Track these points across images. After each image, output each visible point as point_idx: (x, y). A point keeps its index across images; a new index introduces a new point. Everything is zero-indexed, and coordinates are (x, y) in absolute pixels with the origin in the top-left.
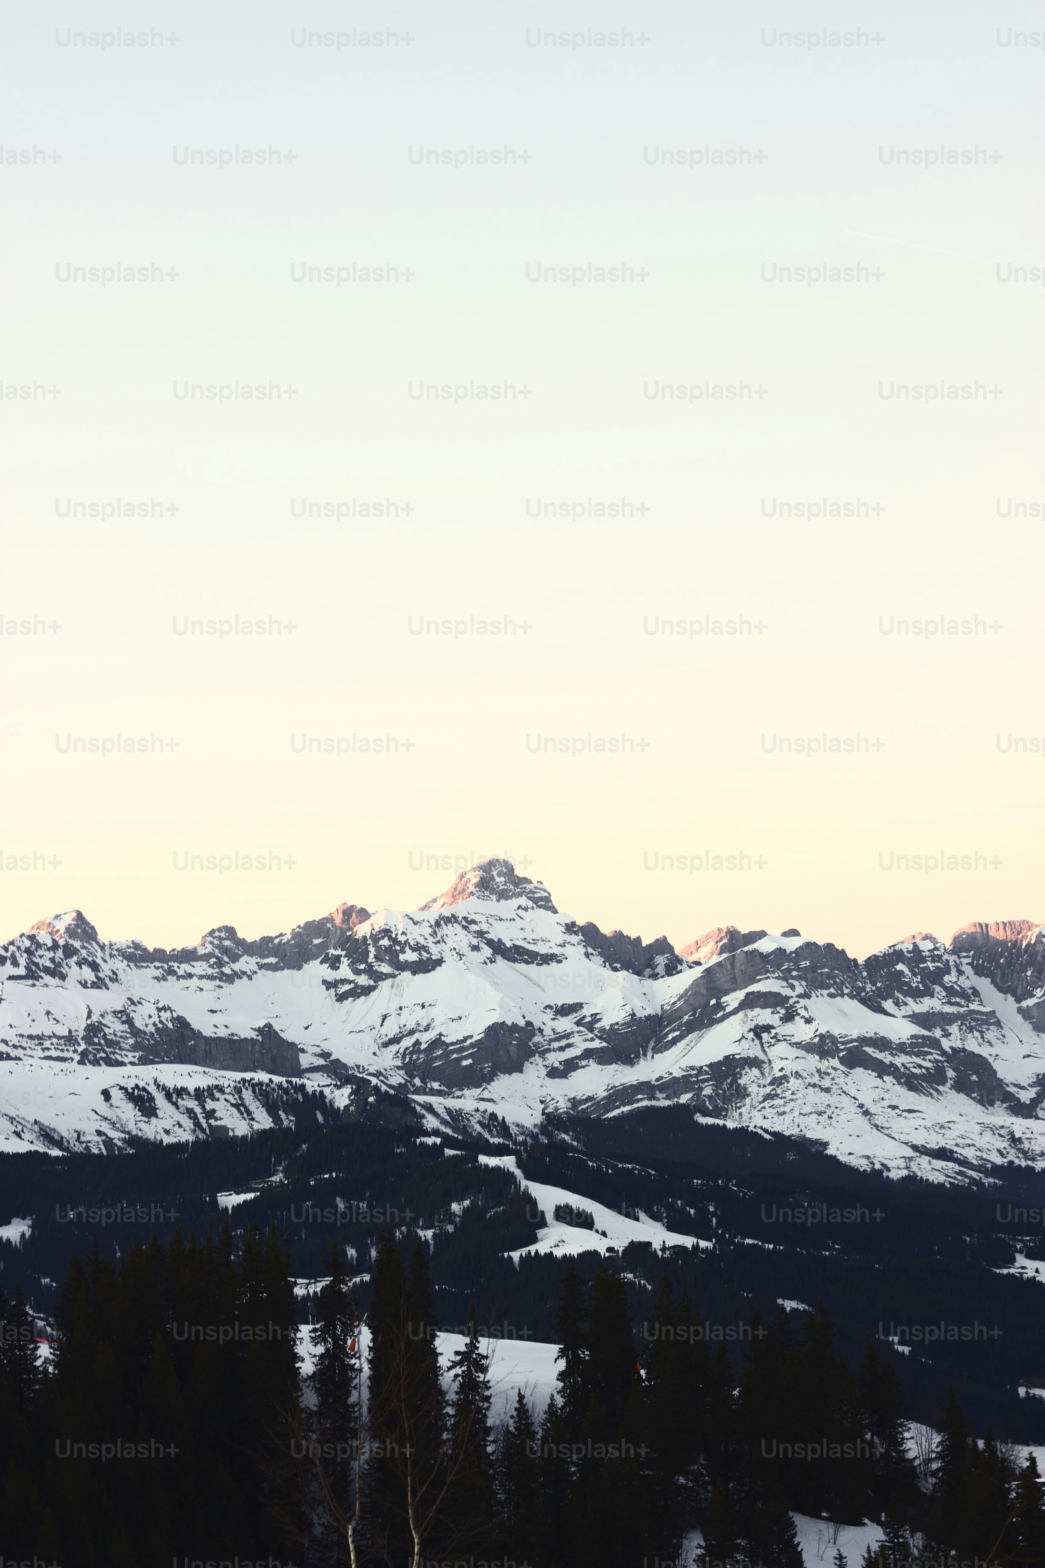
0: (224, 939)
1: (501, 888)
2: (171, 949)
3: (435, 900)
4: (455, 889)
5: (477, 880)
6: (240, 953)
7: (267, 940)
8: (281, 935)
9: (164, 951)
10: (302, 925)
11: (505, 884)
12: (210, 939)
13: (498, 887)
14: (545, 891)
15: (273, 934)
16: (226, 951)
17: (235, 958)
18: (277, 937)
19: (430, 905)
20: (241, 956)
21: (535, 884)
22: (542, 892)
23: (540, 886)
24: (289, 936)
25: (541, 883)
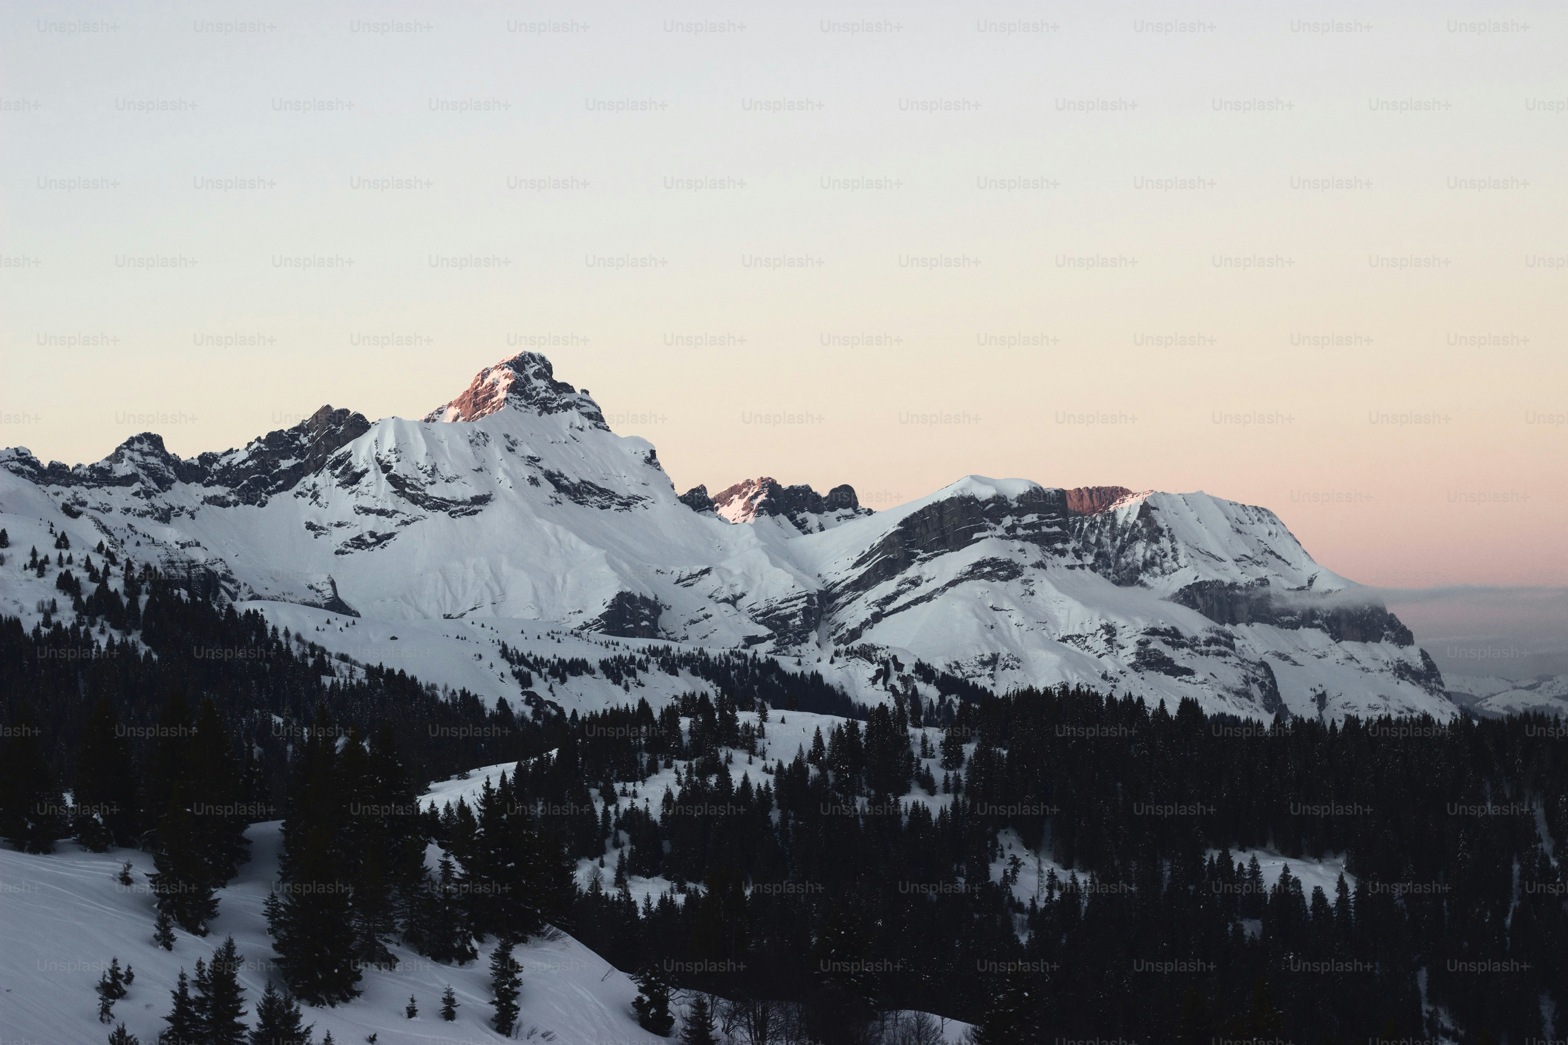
0: (147, 454)
1: (543, 395)
2: (74, 465)
3: (440, 412)
4: (476, 394)
5: (509, 381)
6: (172, 477)
7: (207, 459)
8: (231, 451)
9: (66, 467)
10: (263, 438)
11: (546, 391)
12: (127, 453)
13: (538, 394)
14: (593, 404)
15: (219, 449)
16: (152, 472)
17: (164, 484)
18: (225, 454)
19: (436, 416)
20: (173, 481)
21: (578, 390)
22: (590, 405)
23: (585, 396)
24: (244, 455)
25: (587, 392)
